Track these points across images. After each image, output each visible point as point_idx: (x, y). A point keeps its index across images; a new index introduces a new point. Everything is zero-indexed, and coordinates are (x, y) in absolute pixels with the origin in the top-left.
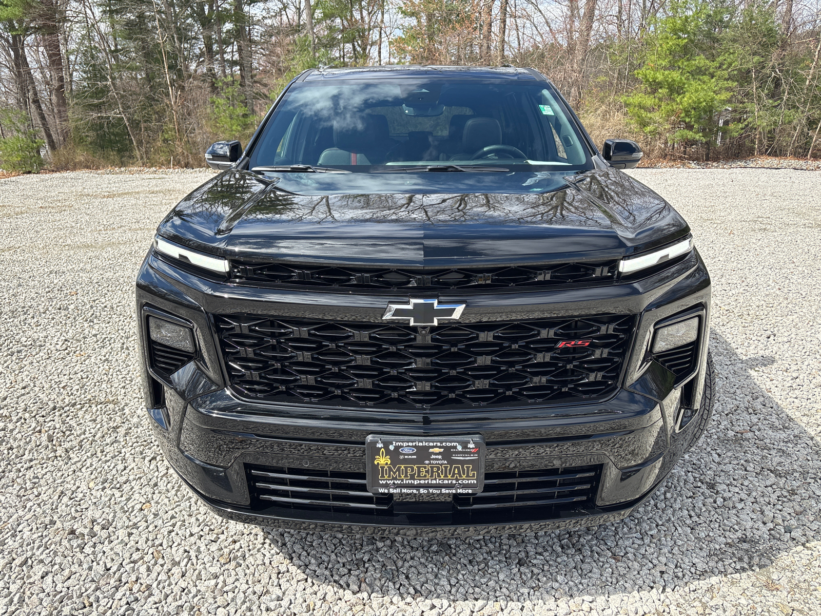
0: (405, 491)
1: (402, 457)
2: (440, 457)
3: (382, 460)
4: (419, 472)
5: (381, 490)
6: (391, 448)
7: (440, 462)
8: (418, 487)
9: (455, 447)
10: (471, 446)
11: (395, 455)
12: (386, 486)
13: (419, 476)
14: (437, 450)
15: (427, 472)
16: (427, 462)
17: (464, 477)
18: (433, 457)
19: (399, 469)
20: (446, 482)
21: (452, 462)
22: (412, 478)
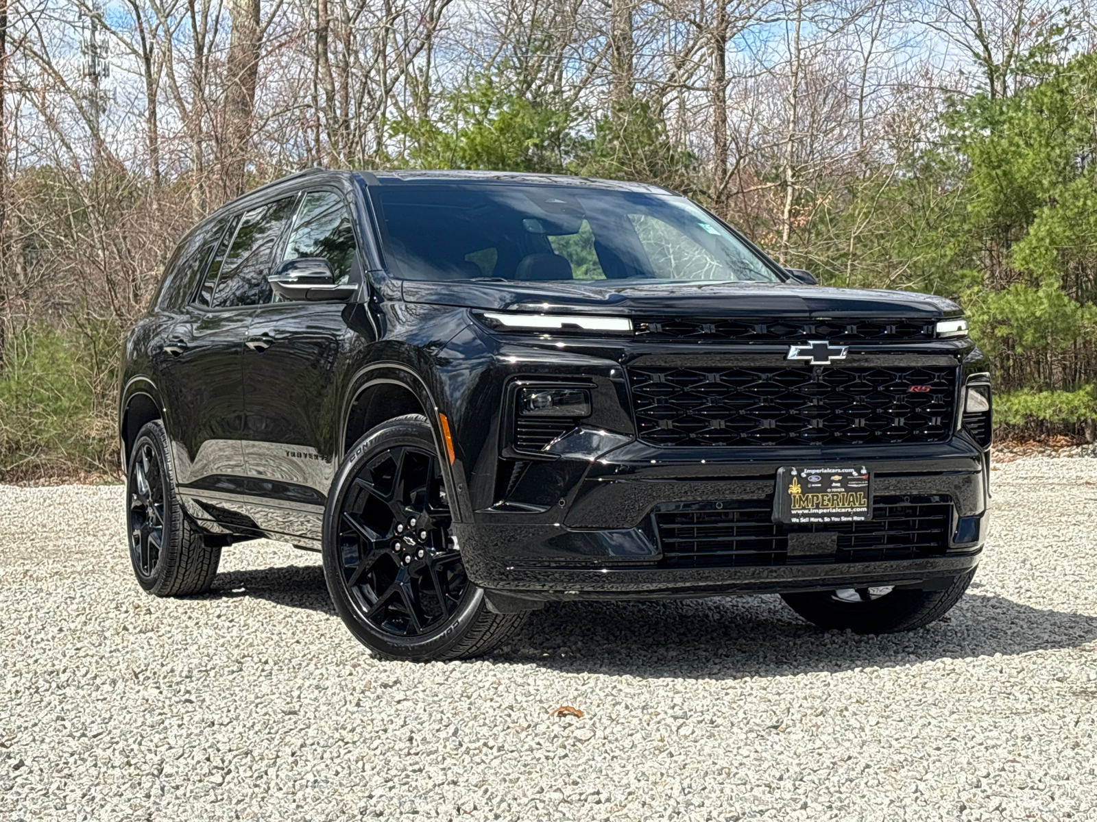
0: (813, 520)
1: (809, 486)
2: (839, 485)
3: (795, 489)
4: (823, 500)
5: (794, 520)
6: (803, 475)
7: (839, 490)
8: (822, 516)
9: (851, 474)
10: (864, 471)
11: (803, 482)
12: (797, 516)
13: (823, 505)
14: (837, 478)
15: (829, 500)
16: (829, 490)
17: (857, 504)
18: (834, 484)
19: (807, 499)
20: (843, 510)
21: (848, 490)
22: (818, 508)
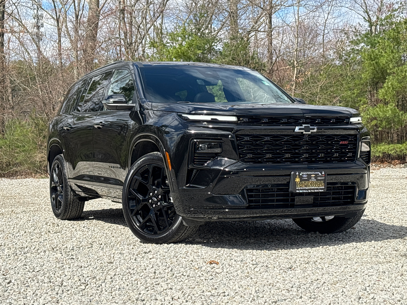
0: (304, 191)
1: (303, 179)
3: (298, 180)
4: (308, 184)
6: (301, 174)
8: (308, 190)
9: (318, 174)
10: (323, 173)
11: (301, 177)
12: (298, 190)
13: (308, 186)
14: (313, 176)
15: (310, 184)
16: (310, 180)
17: (321, 185)
18: (312, 178)
19: (302, 183)
20: (316, 188)
21: (317, 180)
22: (306, 187)
